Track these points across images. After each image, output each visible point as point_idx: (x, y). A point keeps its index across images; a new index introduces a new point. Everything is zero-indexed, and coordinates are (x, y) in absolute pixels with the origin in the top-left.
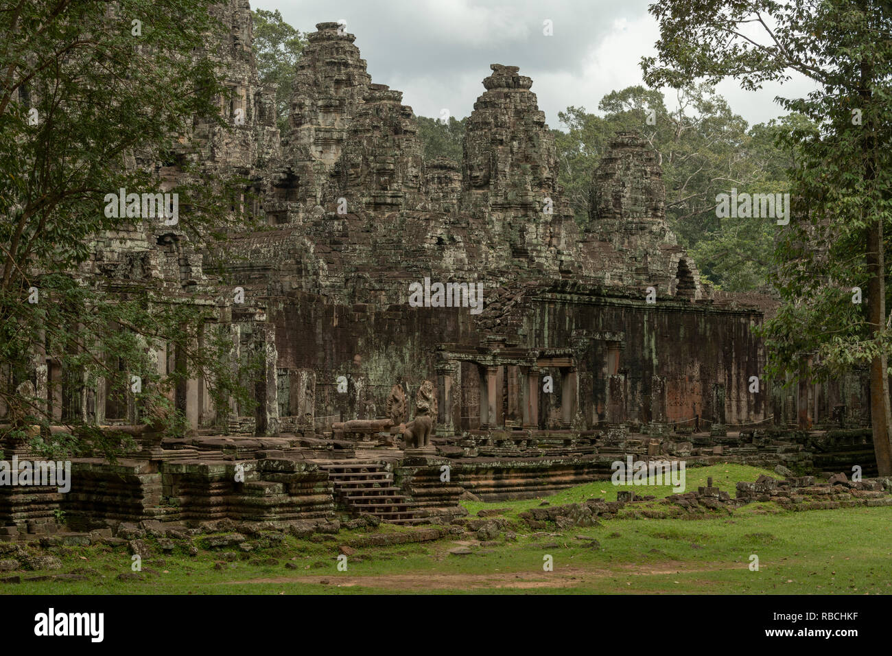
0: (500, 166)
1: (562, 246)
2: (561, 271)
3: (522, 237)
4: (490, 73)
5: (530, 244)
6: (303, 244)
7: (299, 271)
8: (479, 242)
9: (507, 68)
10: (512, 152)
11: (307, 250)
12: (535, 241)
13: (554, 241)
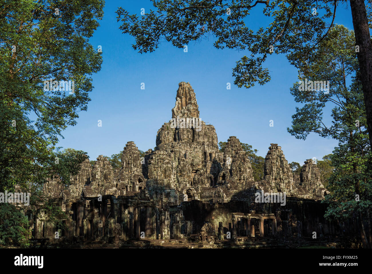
0: (273, 169)
1: (291, 188)
2: (291, 195)
3: (280, 187)
4: (270, 146)
5: (282, 188)
6: (220, 190)
7: (219, 197)
8: (268, 188)
9: (275, 144)
10: (276, 165)
11: (221, 191)
12: (283, 188)
13: (289, 187)
